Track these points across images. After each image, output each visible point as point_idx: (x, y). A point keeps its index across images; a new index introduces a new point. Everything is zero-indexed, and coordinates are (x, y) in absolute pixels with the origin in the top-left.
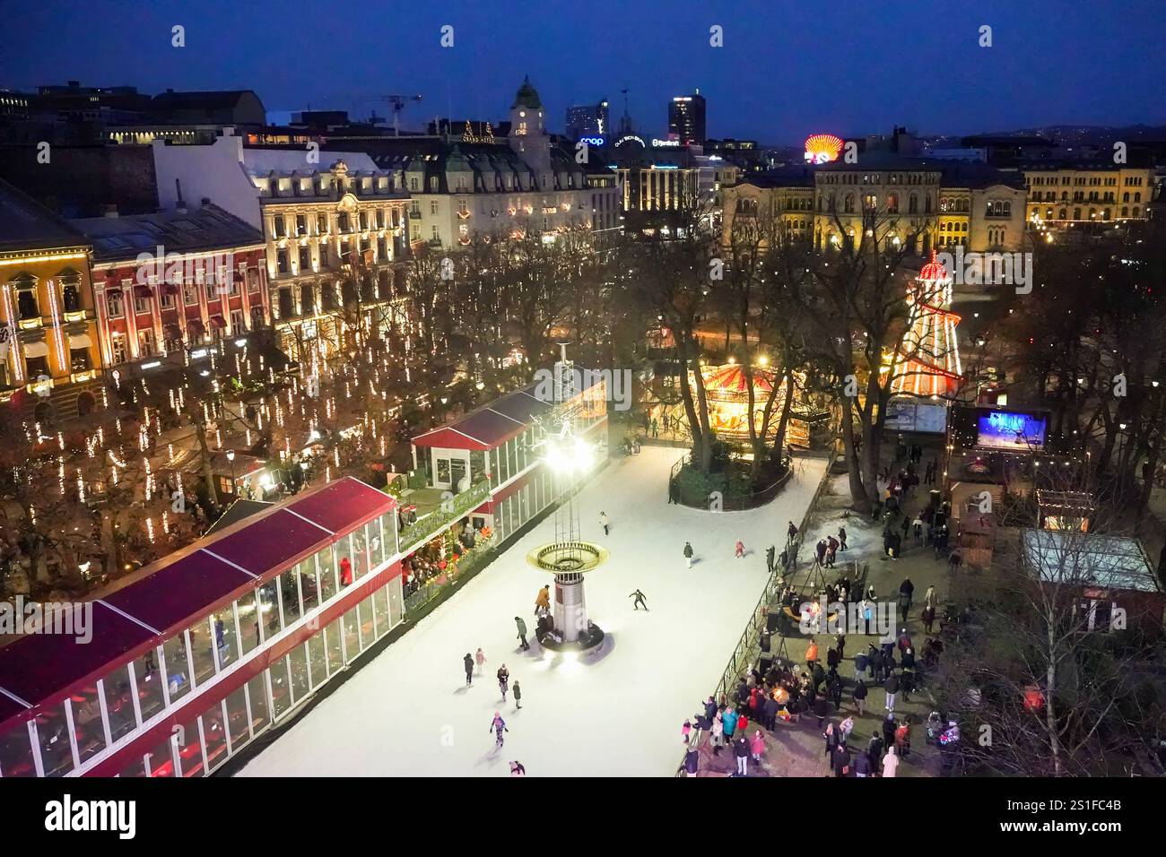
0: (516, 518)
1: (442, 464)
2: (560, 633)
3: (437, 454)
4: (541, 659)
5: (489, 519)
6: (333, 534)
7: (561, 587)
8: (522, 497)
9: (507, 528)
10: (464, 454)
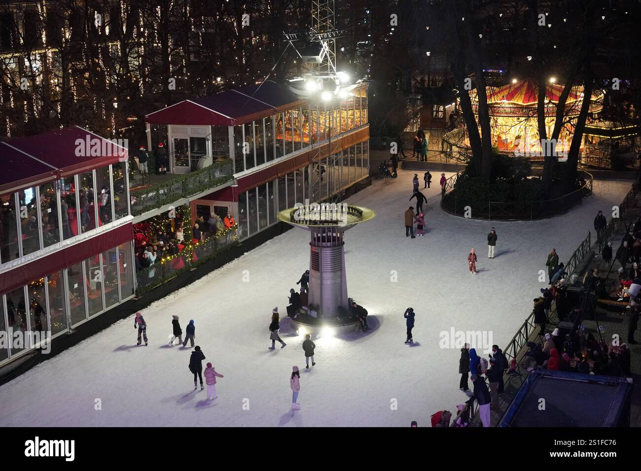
0: (263, 217)
1: (180, 145)
2: (316, 308)
3: (175, 132)
4: (295, 335)
5: (233, 207)
6: (57, 169)
7: (316, 250)
8: (271, 193)
9: (254, 228)
10: (206, 131)
